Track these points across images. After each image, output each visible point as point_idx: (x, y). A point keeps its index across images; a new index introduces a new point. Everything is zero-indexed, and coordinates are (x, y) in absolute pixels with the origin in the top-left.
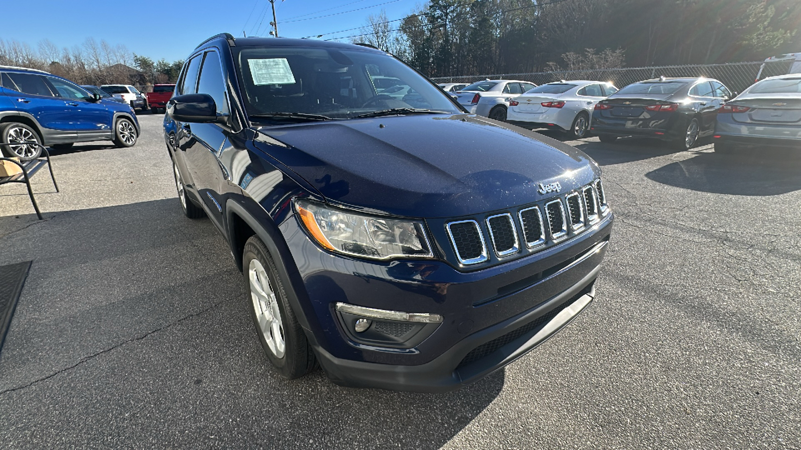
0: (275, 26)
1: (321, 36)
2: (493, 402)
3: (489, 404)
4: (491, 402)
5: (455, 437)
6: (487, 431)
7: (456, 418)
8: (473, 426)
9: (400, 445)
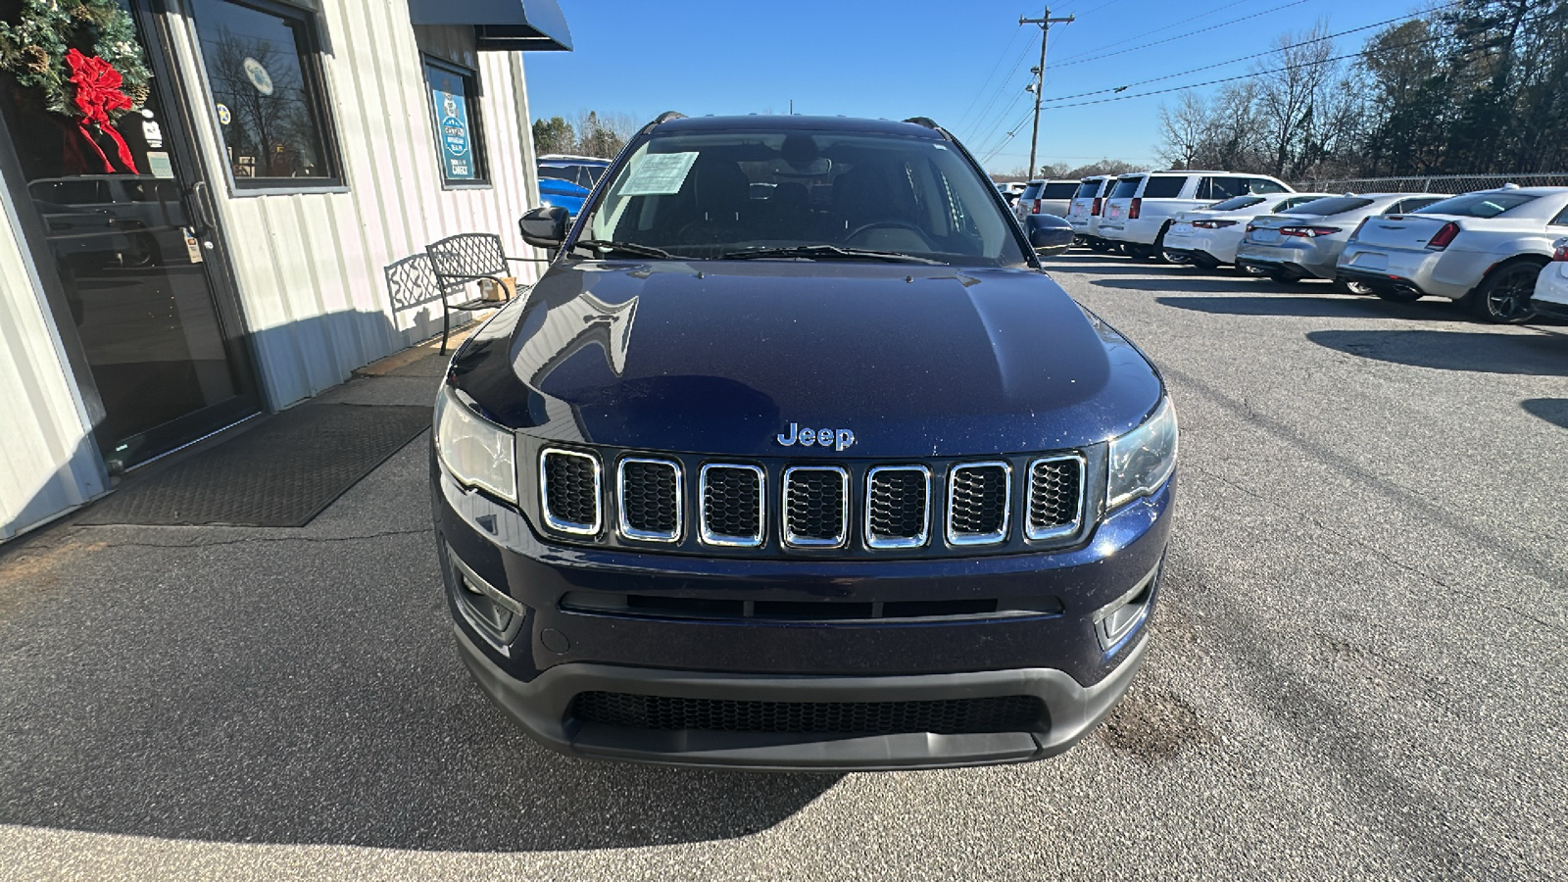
0: (1041, 75)
1: (1125, 88)
2: (713, 842)
3: (704, 840)
4: (712, 839)
5: (597, 851)
6: (647, 876)
7: (633, 827)
8: (641, 854)
9: (523, 811)
